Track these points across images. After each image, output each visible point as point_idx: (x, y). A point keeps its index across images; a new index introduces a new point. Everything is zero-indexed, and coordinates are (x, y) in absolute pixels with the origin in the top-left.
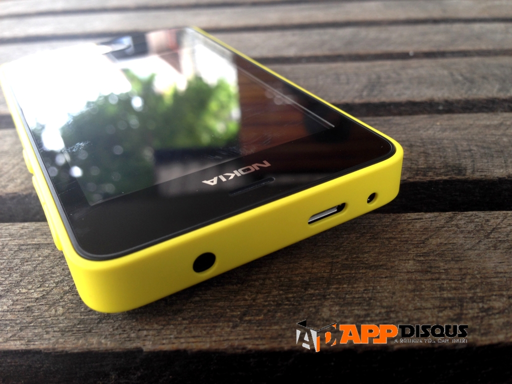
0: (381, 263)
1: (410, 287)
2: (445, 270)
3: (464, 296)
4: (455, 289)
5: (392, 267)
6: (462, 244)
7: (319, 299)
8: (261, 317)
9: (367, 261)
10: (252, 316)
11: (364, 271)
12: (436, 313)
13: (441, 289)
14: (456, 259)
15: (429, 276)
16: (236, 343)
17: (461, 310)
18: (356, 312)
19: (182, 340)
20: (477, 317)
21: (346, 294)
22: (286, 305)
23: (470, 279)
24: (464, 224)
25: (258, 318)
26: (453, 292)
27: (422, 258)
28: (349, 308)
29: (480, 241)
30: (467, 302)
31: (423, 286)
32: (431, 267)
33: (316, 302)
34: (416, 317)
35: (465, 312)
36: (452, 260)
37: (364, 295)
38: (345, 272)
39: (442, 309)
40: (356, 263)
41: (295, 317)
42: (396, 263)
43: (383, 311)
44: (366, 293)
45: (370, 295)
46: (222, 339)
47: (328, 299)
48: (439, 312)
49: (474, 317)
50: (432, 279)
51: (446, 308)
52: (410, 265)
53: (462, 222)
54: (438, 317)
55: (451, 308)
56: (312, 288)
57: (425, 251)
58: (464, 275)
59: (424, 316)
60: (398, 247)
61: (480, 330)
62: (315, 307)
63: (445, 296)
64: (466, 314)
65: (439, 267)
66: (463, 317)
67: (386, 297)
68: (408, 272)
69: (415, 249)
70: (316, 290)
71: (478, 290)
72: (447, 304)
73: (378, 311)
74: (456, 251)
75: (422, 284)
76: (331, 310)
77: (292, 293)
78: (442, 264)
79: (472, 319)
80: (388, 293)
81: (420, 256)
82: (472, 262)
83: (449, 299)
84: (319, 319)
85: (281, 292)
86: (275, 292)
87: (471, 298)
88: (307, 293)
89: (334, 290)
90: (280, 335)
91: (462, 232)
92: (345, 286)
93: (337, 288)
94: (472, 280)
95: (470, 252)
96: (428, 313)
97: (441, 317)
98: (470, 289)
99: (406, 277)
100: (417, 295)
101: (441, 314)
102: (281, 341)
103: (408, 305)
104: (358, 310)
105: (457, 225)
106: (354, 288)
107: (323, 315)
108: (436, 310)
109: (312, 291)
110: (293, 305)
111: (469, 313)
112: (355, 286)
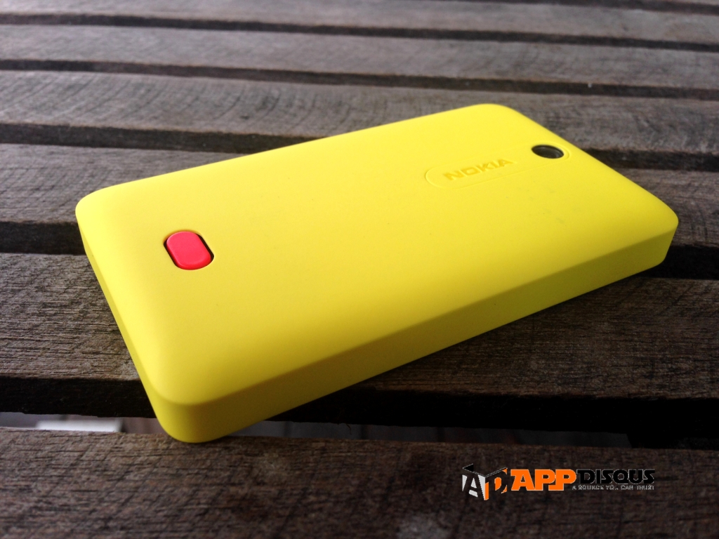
0: (579, 323)
1: (607, 346)
2: (637, 332)
3: (655, 356)
4: (646, 350)
5: (589, 327)
6: (651, 310)
7: (526, 353)
8: (477, 366)
9: (565, 320)
10: (468, 364)
11: (564, 330)
12: (631, 370)
13: (635, 350)
14: (647, 323)
15: (622, 338)
16: (459, 387)
17: (652, 368)
18: (561, 365)
19: (410, 382)
20: (667, 375)
21: (550, 349)
22: (497, 356)
23: (660, 342)
24: (653, 290)
25: (473, 367)
26: (646, 352)
27: (616, 321)
28: (554, 362)
29: (668, 308)
30: (657, 362)
31: (619, 347)
32: (624, 329)
33: (524, 355)
34: (613, 372)
35: (656, 370)
36: (643, 324)
37: (566, 352)
38: (546, 329)
39: (636, 367)
40: (555, 322)
41: (507, 368)
42: (593, 324)
43: (584, 366)
44: (568, 350)
45: (571, 352)
46: (445, 383)
47: (534, 353)
48: (633, 369)
49: (664, 375)
50: (626, 341)
51: (639, 366)
52: (605, 326)
53: (651, 288)
54: (633, 373)
55: (644, 366)
56: (518, 343)
57: (618, 314)
58: (655, 338)
59: (620, 372)
60: (593, 309)
61: (669, 386)
62: (523, 359)
63: (638, 355)
64: (657, 372)
65: (632, 330)
66: (655, 374)
67: (586, 355)
68: (604, 333)
69: (608, 312)
70: (522, 344)
71: (667, 353)
72: (640, 363)
73: (580, 366)
74: (646, 316)
75: (617, 344)
76: (538, 363)
77: (501, 346)
78: (634, 327)
79: (663, 376)
80: (587, 350)
81: (614, 319)
82: (661, 326)
83: (642, 359)
84: (529, 371)
85: (490, 345)
86: (485, 345)
87: (661, 359)
88: (514, 346)
89: (539, 346)
90: (496, 382)
91: (651, 298)
92: (548, 342)
93: (541, 344)
94: (662, 343)
95: (660, 318)
96: (624, 370)
97: (636, 374)
98: (659, 351)
99: (603, 337)
100: (613, 354)
101: (635, 372)
102: (497, 387)
103: (606, 362)
104: (561, 364)
105: (646, 291)
106: (555, 344)
107: (532, 367)
108: (631, 367)
109: (519, 346)
110: (504, 357)
111: (660, 372)
112: (557, 343)
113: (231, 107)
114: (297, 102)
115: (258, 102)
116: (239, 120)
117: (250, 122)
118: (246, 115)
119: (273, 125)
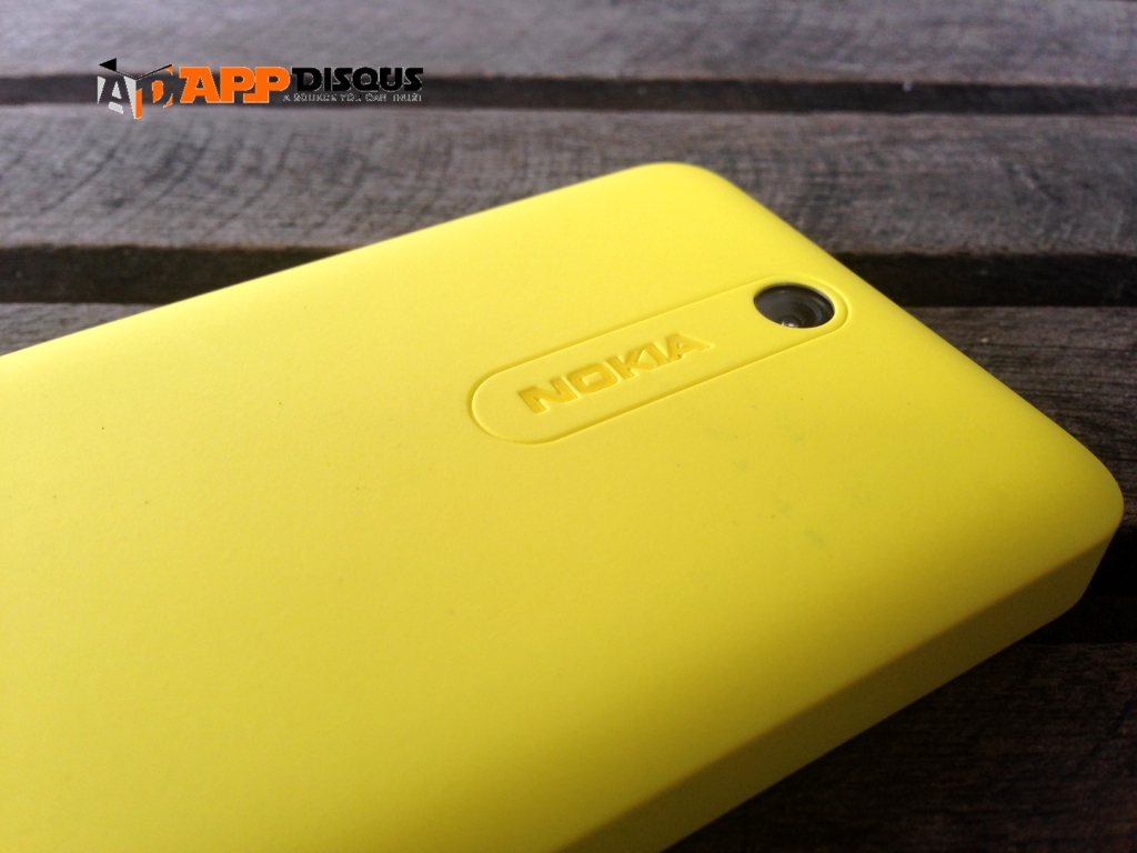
113: (89, 178)
114: (244, 158)
115: (153, 160)
116: (98, 209)
117: (125, 213)
118: (118, 195)
119: (178, 220)
